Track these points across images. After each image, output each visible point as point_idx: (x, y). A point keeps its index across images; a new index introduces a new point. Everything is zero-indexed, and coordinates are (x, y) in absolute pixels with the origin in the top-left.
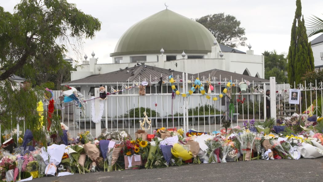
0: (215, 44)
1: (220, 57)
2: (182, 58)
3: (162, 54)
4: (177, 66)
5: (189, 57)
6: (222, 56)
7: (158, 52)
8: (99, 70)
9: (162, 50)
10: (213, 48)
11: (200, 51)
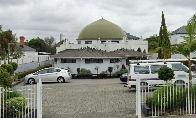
0: (124, 36)
1: (126, 42)
2: (108, 42)
3: (99, 40)
4: (106, 46)
5: (112, 41)
6: (127, 42)
7: (97, 39)
8: (70, 47)
9: (99, 38)
10: (123, 37)
11: (117, 38)
